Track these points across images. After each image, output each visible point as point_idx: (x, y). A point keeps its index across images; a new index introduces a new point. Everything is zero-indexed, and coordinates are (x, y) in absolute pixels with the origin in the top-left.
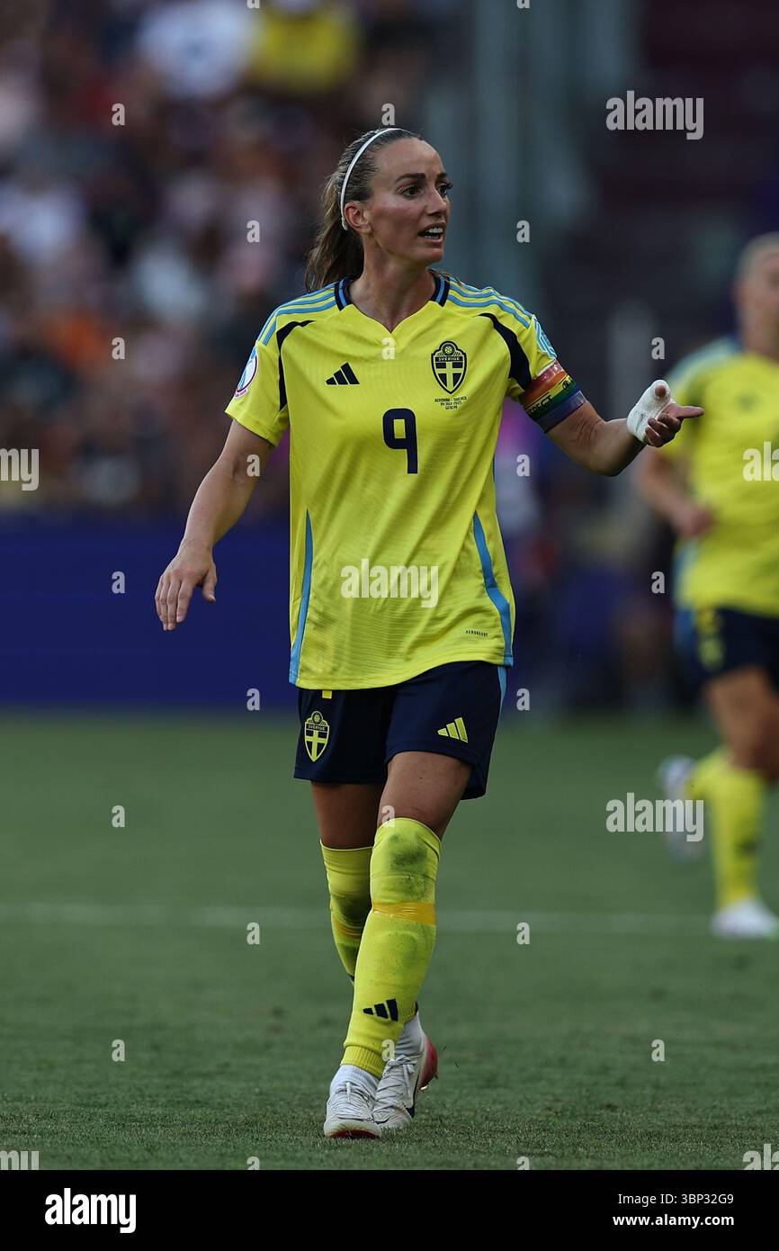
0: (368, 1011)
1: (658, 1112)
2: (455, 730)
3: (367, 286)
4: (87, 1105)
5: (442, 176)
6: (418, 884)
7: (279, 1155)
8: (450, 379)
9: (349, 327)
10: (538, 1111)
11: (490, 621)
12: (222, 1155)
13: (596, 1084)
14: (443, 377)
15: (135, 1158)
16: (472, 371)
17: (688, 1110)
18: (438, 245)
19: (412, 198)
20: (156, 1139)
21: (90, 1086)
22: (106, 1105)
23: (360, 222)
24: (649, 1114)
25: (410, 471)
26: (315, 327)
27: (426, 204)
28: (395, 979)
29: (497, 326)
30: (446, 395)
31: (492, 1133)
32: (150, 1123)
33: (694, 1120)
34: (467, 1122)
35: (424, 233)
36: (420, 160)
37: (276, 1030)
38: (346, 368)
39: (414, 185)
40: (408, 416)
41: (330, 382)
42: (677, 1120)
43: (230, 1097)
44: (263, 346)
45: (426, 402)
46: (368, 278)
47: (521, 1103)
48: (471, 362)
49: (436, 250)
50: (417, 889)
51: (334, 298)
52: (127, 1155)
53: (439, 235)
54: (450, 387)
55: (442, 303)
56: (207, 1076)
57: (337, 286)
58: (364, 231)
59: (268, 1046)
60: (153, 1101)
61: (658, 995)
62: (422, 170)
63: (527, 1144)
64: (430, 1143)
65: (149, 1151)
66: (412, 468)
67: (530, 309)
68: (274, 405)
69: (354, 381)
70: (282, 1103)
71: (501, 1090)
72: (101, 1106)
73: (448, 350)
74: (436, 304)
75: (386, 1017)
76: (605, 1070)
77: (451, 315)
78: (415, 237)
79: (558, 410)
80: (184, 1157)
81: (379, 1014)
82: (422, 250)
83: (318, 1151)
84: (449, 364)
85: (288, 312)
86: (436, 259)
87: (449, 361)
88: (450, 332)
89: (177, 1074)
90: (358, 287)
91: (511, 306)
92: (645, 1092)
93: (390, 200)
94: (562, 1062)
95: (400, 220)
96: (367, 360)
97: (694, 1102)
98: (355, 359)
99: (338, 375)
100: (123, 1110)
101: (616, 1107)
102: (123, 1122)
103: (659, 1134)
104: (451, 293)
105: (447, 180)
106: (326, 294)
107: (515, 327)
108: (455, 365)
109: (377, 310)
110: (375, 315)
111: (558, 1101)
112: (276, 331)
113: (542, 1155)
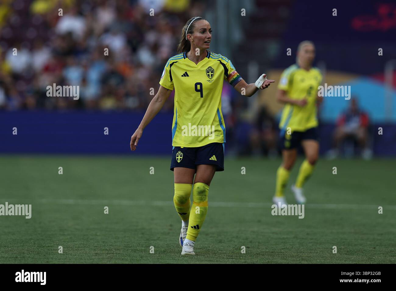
0: (192, 227)
1: (259, 249)
2: (214, 158)
3: (191, 53)
4: (127, 247)
5: (210, 29)
6: (204, 198)
7: (171, 258)
8: (210, 76)
9: (187, 63)
10: (231, 248)
11: (220, 133)
12: (158, 258)
13: (245, 242)
14: (209, 75)
15: (138, 259)
16: (215, 73)
17: (266, 248)
18: (208, 45)
19: (202, 34)
20: (143, 255)
21: (127, 243)
22: (131, 247)
23: (190, 39)
24: (257, 249)
25: (201, 97)
26: (179, 63)
27: (206, 35)
28: (198, 220)
29: (221, 63)
30: (209, 79)
31: (221, 253)
32: (142, 251)
33: (267, 251)
34: (215, 251)
35: (206, 42)
36: (205, 25)
37: (170, 229)
38: (186, 73)
39: (204, 31)
40: (201, 84)
41: (182, 76)
42: (264, 250)
43: (160, 245)
44: (167, 68)
45: (205, 80)
46: (191, 52)
47: (227, 246)
48: (215, 72)
49: (208, 46)
50: (203, 199)
51: (183, 56)
52: (136, 259)
53: (209, 43)
54: (210, 77)
55: (209, 58)
56: (154, 240)
57: (184, 53)
58: (191, 41)
59: (169, 233)
60: (142, 246)
61: (259, 221)
62: (206, 28)
63: (229, 256)
64: (206, 256)
65: (141, 258)
66: (202, 96)
67: (229, 59)
68: (169, 81)
69: (188, 76)
70: (172, 246)
71: (223, 244)
72: (130, 247)
73: (210, 69)
74: (207, 58)
75: (196, 228)
76: (247, 239)
77: (211, 61)
78: (204, 43)
79: (236, 81)
80: (149, 259)
81: (194, 228)
82: (205, 46)
83: (180, 258)
84: (210, 72)
85: (172, 60)
86: (208, 48)
87: (210, 71)
88: (210, 65)
89: (148, 240)
90: (189, 54)
91: (224, 58)
92: (256, 244)
93: (198, 34)
94: (237, 237)
95: (200, 39)
96: (191, 71)
97: (267, 246)
98: (188, 71)
99: (184, 74)
100: (135, 248)
101: (249, 247)
102: (135, 251)
103: (259, 254)
104: (211, 55)
105: (211, 30)
106: (181, 55)
107: (225, 63)
108: (212, 72)
109: (193, 59)
110: (193, 61)
111: (236, 246)
112: (170, 64)
113: (232, 259)
